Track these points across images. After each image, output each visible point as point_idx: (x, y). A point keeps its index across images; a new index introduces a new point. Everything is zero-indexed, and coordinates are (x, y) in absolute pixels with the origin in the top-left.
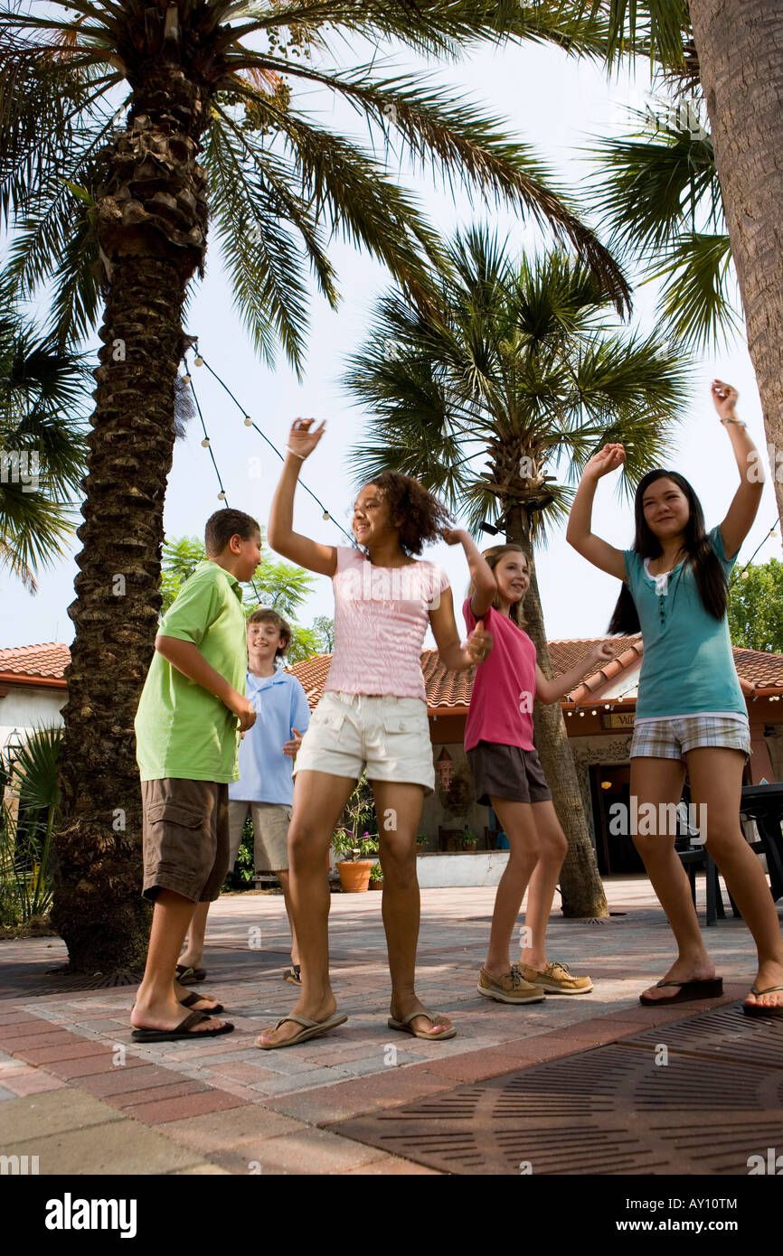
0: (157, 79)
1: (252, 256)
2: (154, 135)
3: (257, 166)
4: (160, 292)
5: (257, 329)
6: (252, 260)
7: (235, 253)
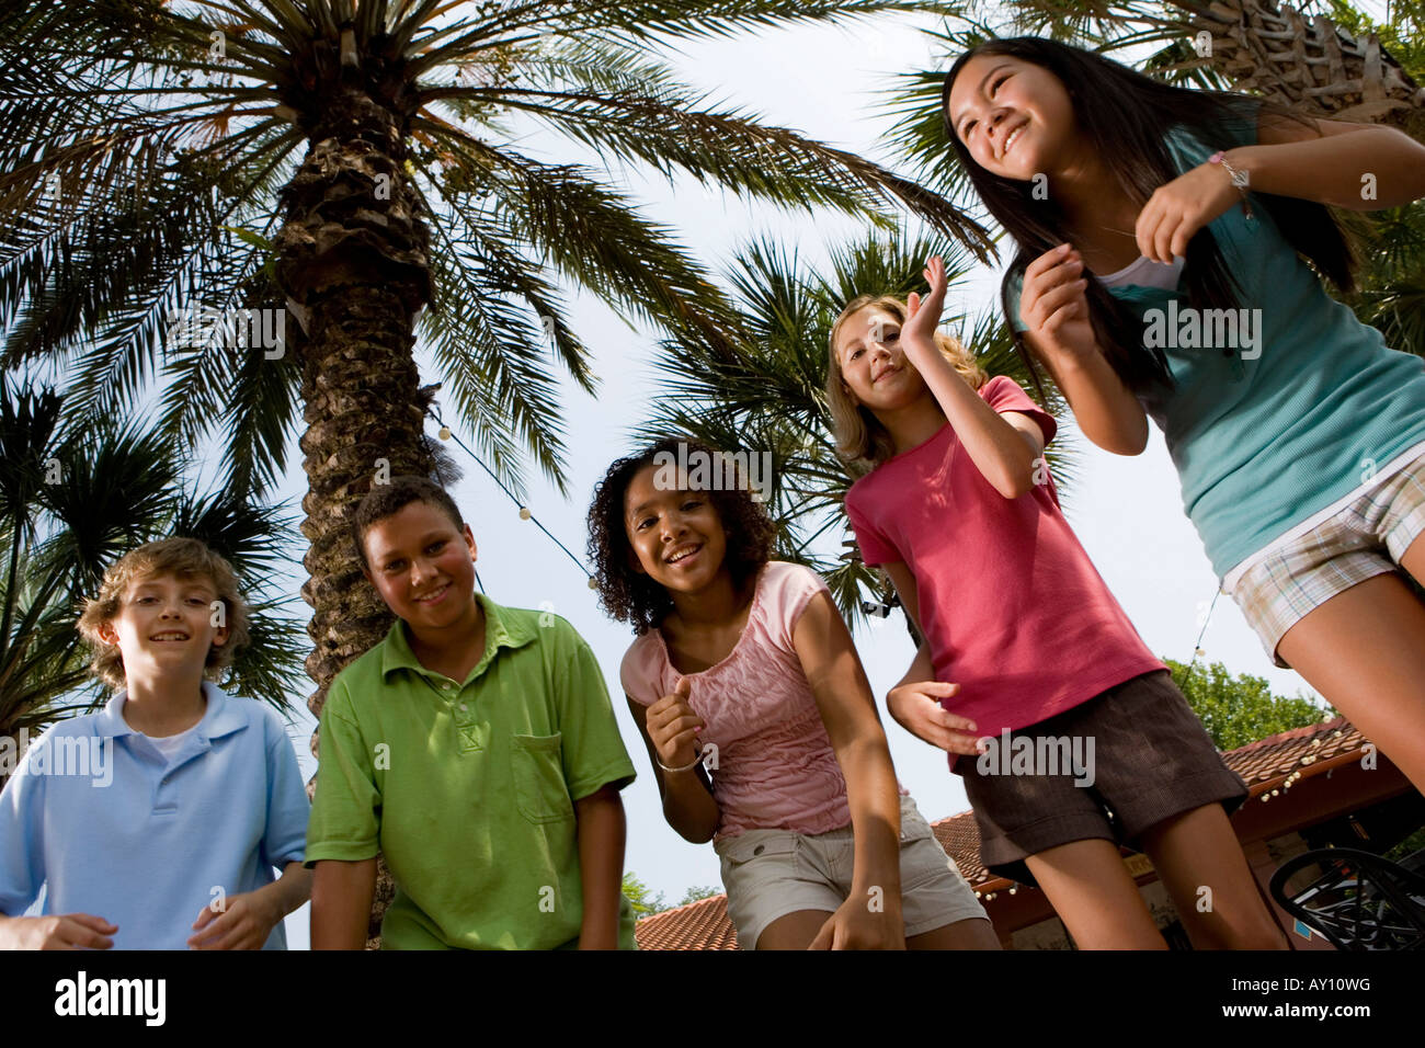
0: (338, 109)
1: (475, 357)
2: (344, 155)
3: (469, 230)
4: (382, 324)
5: (496, 453)
6: (476, 361)
7: (453, 359)
